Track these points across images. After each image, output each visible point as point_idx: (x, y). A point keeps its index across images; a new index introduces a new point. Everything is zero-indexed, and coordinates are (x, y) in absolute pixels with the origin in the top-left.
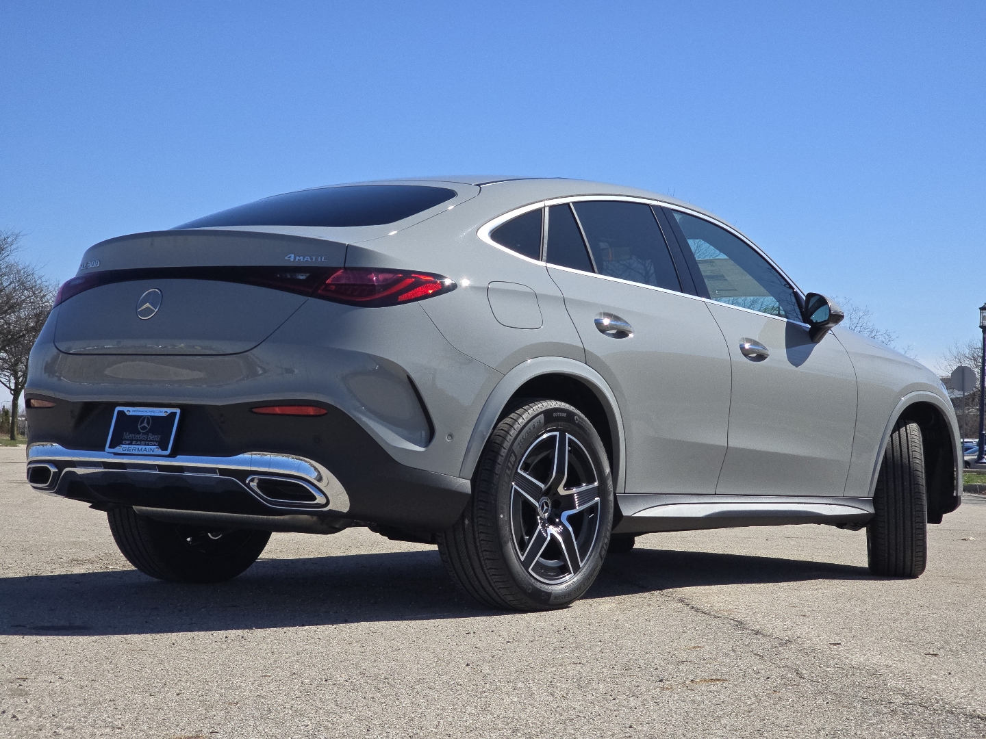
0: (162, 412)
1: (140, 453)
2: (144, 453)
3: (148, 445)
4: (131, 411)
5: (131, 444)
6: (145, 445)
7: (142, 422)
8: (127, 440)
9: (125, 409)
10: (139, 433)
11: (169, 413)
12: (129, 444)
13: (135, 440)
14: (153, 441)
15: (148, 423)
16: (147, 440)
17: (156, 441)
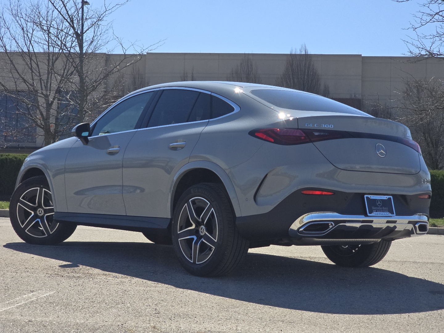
0: (385, 198)
1: (383, 215)
2: (384, 215)
3: (384, 212)
4: (372, 197)
5: (377, 212)
6: (383, 212)
7: (378, 202)
8: (375, 210)
9: (369, 196)
10: (378, 207)
11: (388, 198)
12: (376, 212)
13: (378, 210)
14: (386, 210)
15: (380, 202)
16: (383, 210)
17: (387, 210)
